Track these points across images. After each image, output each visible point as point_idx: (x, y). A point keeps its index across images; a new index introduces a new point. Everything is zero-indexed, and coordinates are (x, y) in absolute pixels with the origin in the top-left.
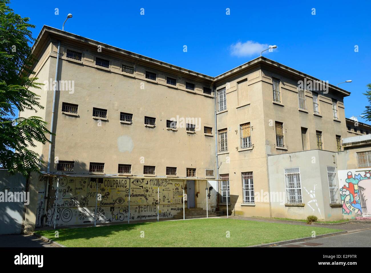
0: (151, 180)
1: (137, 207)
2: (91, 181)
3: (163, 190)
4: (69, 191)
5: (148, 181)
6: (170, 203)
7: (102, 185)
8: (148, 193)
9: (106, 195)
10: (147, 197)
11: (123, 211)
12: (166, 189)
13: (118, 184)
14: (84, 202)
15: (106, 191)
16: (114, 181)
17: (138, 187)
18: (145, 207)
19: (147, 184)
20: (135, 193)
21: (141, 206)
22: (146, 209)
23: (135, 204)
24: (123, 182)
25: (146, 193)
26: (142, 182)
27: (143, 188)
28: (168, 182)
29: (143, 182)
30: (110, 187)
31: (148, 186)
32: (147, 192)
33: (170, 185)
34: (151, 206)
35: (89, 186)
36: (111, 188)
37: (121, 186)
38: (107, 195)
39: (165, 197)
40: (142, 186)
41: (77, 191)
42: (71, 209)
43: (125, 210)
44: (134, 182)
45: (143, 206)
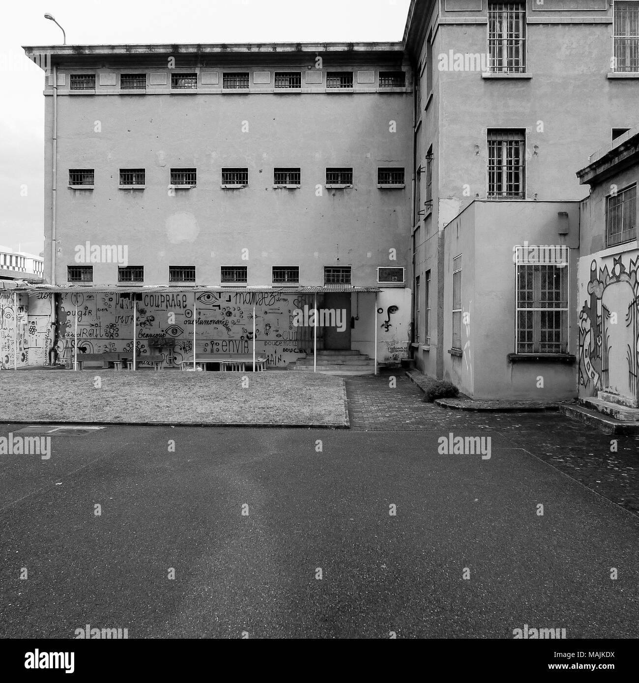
0: (237, 294)
1: (209, 342)
2: (121, 297)
3: (266, 313)
4: (87, 313)
5: (230, 296)
6: (281, 338)
7: (142, 304)
8: (230, 319)
9: (148, 321)
10: (230, 325)
11: (181, 349)
12: (271, 311)
13: (170, 301)
14: (112, 331)
15: (148, 314)
16: (161, 296)
17: (211, 307)
18: (224, 344)
19: (230, 301)
20: (203, 318)
21: (215, 342)
22: (228, 347)
23: (205, 338)
24: (180, 298)
25: (227, 318)
26: (218, 298)
27: (220, 309)
28: (277, 298)
29: (220, 297)
30: (154, 308)
31: (232, 304)
32: (229, 316)
33: (282, 302)
34: (237, 342)
35: (118, 306)
36: (157, 308)
37: (175, 306)
38: (151, 320)
39: (270, 327)
40: (219, 306)
41: (100, 313)
42: (92, 341)
43: (184, 348)
44: (202, 299)
45: (220, 342)
